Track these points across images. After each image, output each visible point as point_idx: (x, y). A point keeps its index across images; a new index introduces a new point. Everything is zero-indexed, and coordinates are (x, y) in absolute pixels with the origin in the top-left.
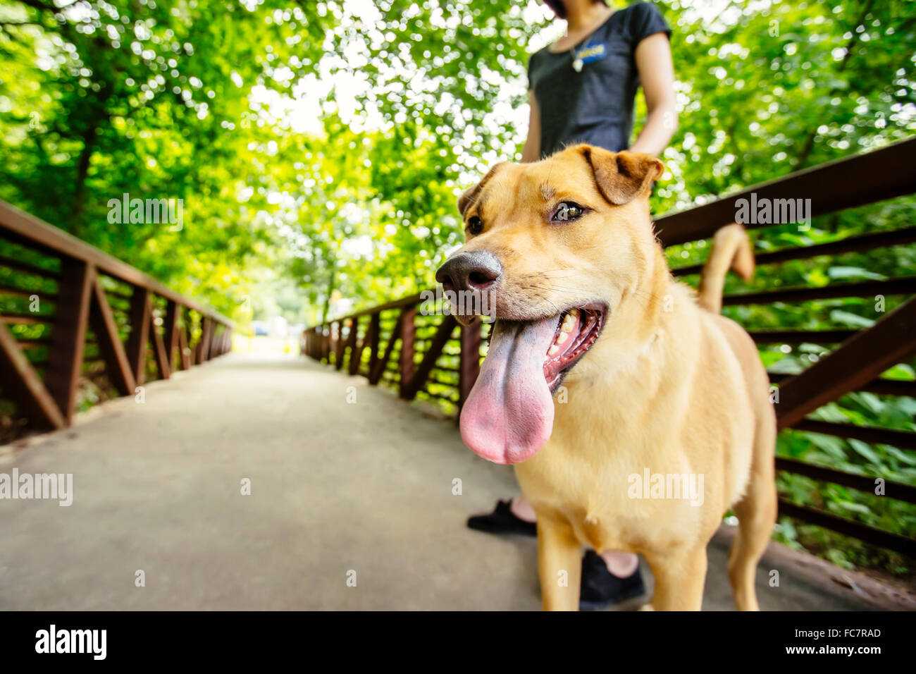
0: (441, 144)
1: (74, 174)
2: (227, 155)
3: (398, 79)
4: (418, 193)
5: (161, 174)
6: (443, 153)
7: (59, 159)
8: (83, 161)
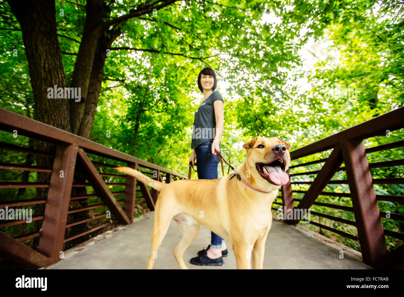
0: (265, 101)
1: (134, 131)
2: (183, 118)
3: (243, 79)
4: (258, 122)
5: (161, 127)
6: (266, 104)
7: (129, 128)
8: (137, 127)
